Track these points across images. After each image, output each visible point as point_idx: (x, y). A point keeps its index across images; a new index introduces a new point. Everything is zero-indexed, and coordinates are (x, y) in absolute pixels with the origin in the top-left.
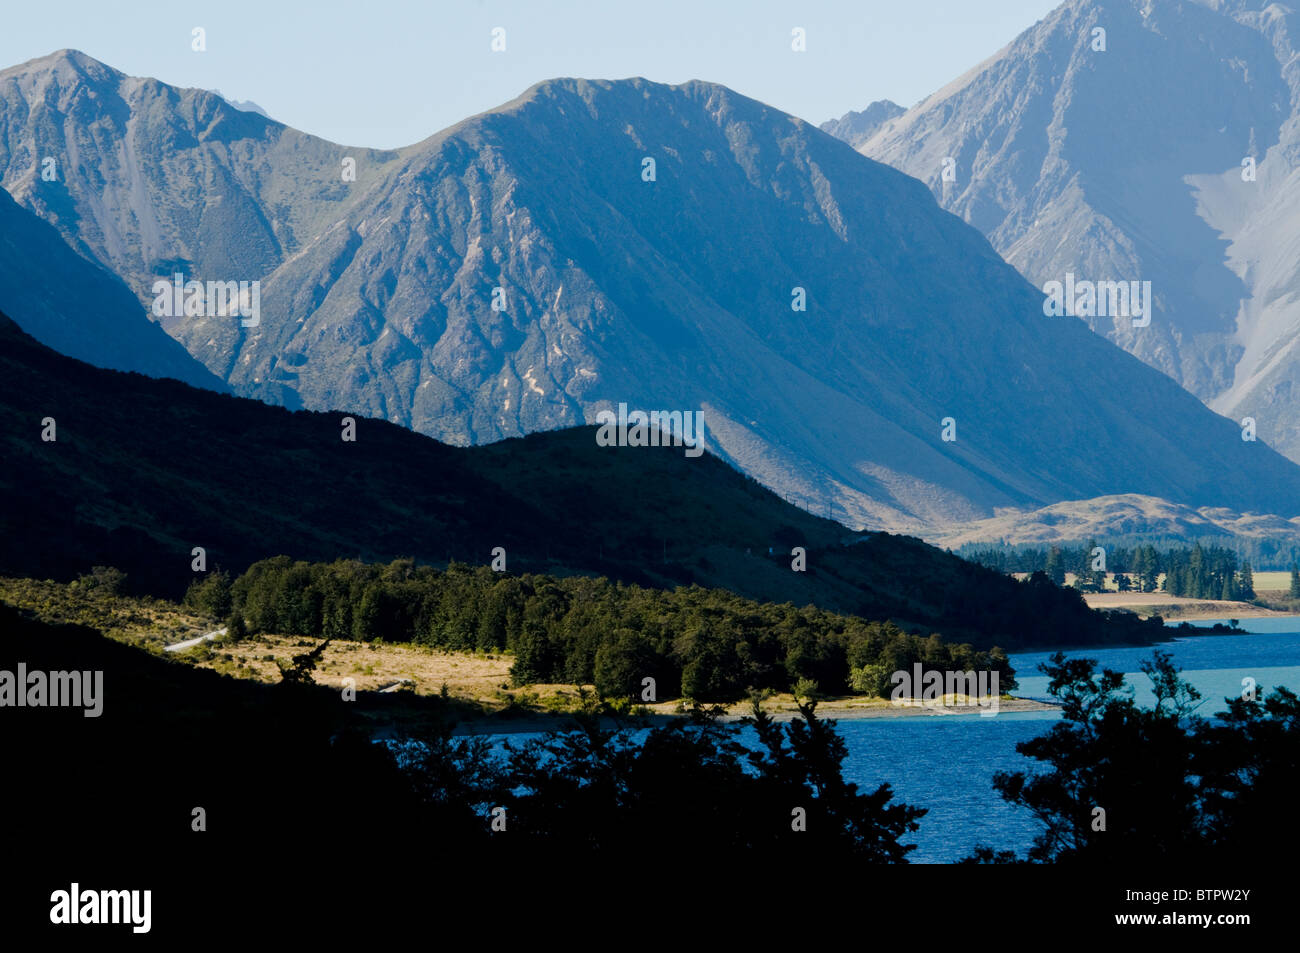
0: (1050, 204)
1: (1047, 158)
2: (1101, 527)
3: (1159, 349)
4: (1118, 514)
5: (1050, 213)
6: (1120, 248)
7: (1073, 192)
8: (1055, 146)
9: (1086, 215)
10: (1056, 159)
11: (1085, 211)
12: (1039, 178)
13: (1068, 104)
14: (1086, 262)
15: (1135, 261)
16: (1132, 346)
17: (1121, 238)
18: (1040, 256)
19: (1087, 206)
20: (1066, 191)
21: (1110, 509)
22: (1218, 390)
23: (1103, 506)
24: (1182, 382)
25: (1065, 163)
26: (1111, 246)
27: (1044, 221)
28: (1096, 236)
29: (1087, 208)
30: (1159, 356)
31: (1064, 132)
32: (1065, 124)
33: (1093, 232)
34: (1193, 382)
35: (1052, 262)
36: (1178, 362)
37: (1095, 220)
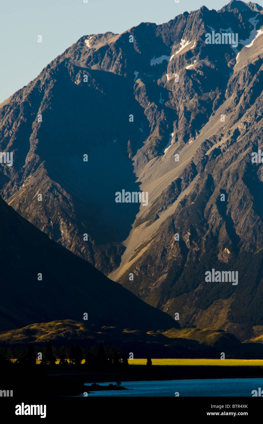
0: (30, 176)
1: (29, 154)
2: (54, 336)
3: (83, 248)
4: (63, 329)
5: (30, 180)
6: (64, 198)
7: (42, 171)
8: (32, 148)
9: (48, 182)
10: (33, 155)
11: (47, 180)
12: (25, 164)
13: (39, 127)
14: (48, 205)
15: (71, 205)
16: (70, 246)
17: (65, 193)
18: (25, 202)
19: (48, 178)
20: (38, 170)
21: (59, 327)
22: (111, 269)
23: (55, 325)
24: (94, 264)
25: (37, 156)
26: (60, 196)
27: (28, 184)
28: (52, 193)
29: (48, 179)
30: (83, 251)
31: (37, 141)
32: (37, 137)
33: (51, 190)
34: (100, 264)
35: (31, 205)
36: (92, 254)
37: (52, 185)
